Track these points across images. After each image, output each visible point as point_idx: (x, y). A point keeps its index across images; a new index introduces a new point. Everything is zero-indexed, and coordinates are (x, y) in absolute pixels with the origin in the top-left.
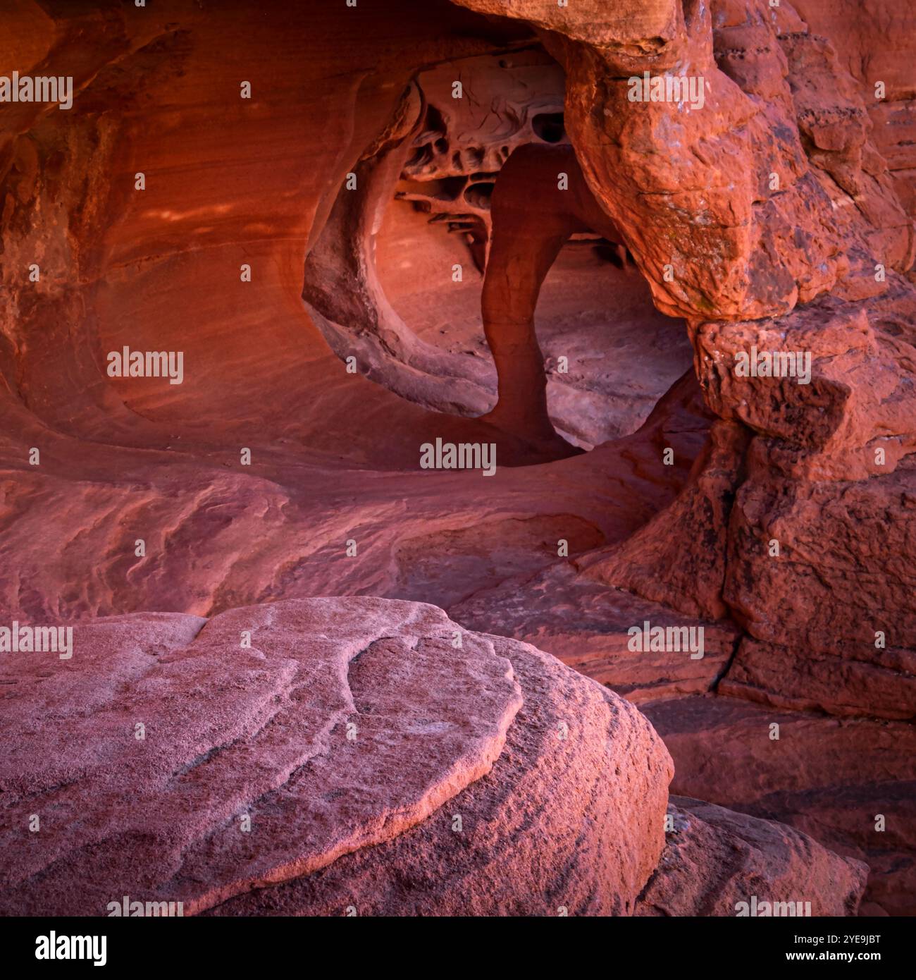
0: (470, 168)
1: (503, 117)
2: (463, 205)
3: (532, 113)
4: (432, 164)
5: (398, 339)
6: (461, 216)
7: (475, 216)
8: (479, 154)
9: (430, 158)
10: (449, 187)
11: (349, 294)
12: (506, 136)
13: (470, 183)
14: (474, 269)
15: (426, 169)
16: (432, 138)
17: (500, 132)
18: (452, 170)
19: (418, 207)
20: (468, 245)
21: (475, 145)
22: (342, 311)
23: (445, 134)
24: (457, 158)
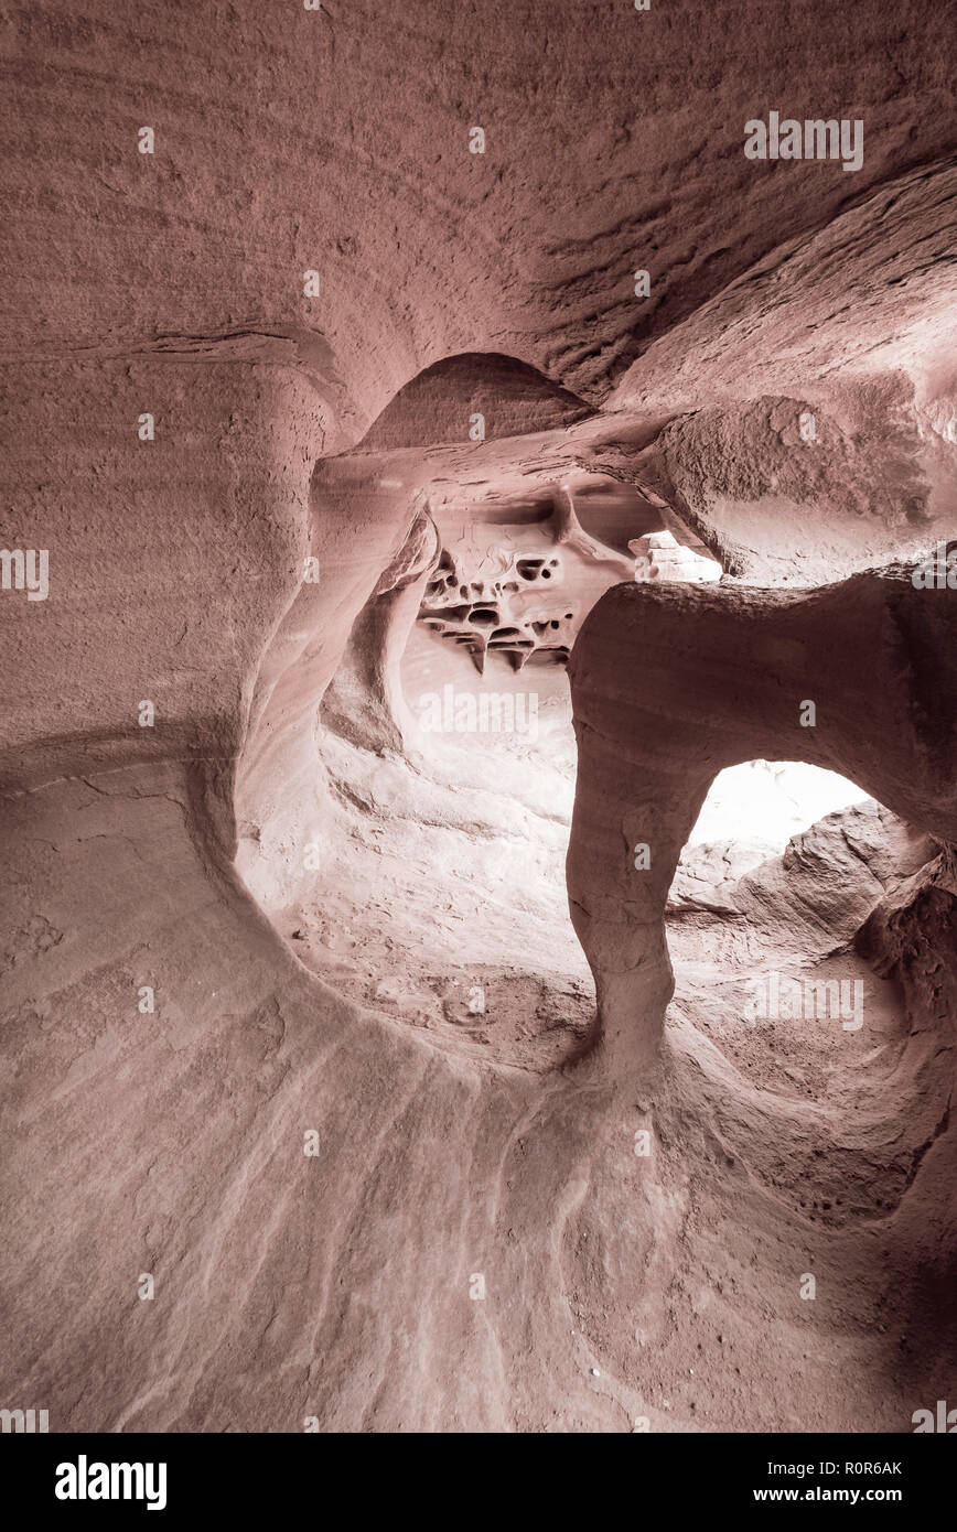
0: (473, 598)
1: (497, 561)
2: (466, 626)
3: (516, 560)
4: (444, 595)
5: (422, 757)
6: (465, 634)
7: (477, 634)
8: (479, 588)
9: (443, 591)
10: (456, 613)
11: (375, 720)
12: (498, 575)
13: (472, 610)
14: (475, 670)
15: (440, 599)
16: (444, 575)
17: (493, 571)
18: (460, 601)
19: (434, 627)
20: (471, 653)
21: (477, 582)
22: (368, 737)
23: (454, 573)
24: (464, 591)
